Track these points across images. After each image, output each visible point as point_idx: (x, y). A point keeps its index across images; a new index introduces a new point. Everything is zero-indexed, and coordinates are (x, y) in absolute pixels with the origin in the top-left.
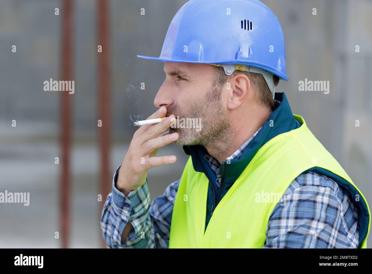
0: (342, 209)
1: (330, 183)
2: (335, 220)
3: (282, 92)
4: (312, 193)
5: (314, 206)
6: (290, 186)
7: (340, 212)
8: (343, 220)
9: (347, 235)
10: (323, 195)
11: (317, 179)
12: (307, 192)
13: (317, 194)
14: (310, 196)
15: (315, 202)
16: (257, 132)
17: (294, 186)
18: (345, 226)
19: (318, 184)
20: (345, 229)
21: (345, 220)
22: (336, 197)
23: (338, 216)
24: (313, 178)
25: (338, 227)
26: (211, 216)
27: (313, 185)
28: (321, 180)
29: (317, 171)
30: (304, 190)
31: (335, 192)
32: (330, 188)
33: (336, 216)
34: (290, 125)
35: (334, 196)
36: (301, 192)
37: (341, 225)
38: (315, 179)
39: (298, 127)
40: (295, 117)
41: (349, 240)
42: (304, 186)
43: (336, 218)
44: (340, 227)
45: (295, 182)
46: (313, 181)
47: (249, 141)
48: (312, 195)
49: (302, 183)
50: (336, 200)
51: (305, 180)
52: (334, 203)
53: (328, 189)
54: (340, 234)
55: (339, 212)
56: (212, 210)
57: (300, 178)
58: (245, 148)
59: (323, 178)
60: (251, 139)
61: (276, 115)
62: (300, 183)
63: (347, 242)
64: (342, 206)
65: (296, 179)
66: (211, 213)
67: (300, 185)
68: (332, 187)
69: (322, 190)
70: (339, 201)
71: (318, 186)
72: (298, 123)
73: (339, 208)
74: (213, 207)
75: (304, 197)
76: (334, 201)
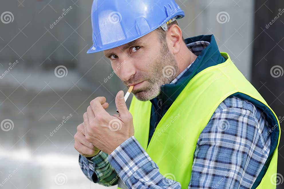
0: (259, 128)
1: (250, 106)
2: (253, 137)
3: (211, 34)
4: (237, 113)
5: (237, 124)
6: (219, 107)
7: (258, 130)
8: (261, 136)
9: (263, 148)
10: (244, 116)
11: (240, 103)
12: (233, 113)
13: (240, 115)
14: (235, 116)
15: (237, 121)
16: (190, 65)
17: (222, 107)
18: (262, 141)
19: (241, 107)
20: (262, 143)
21: (263, 136)
22: (255, 118)
23: (256, 133)
24: (237, 102)
25: (256, 142)
26: (154, 131)
27: (237, 107)
28: (243, 103)
29: (239, 96)
30: (230, 111)
31: (253, 114)
32: (250, 111)
33: (254, 133)
34: (218, 60)
35: (253, 117)
36: (228, 113)
37: (259, 140)
38: (239, 103)
39: (223, 61)
40: (221, 54)
41: (264, 152)
42: (230, 108)
43: (254, 135)
44: (258, 142)
45: (223, 104)
46: (237, 104)
47: (184, 71)
48: (237, 116)
49: (229, 105)
50: (254, 120)
51: (231, 103)
52: (252, 123)
53: (248, 112)
54: (257, 147)
55: (256, 130)
56: (155, 126)
57: (226, 101)
58: (181, 78)
59: (245, 102)
60: (186, 70)
61: (206, 51)
62: (227, 105)
63: (261, 154)
64: (258, 125)
65: (224, 102)
66: (154, 129)
67: (227, 106)
68: (251, 110)
69: (244, 112)
70: (257, 121)
71: (241, 108)
72: (224, 58)
73: (256, 126)
74: (156, 124)
75: (231, 116)
76: (252, 121)
